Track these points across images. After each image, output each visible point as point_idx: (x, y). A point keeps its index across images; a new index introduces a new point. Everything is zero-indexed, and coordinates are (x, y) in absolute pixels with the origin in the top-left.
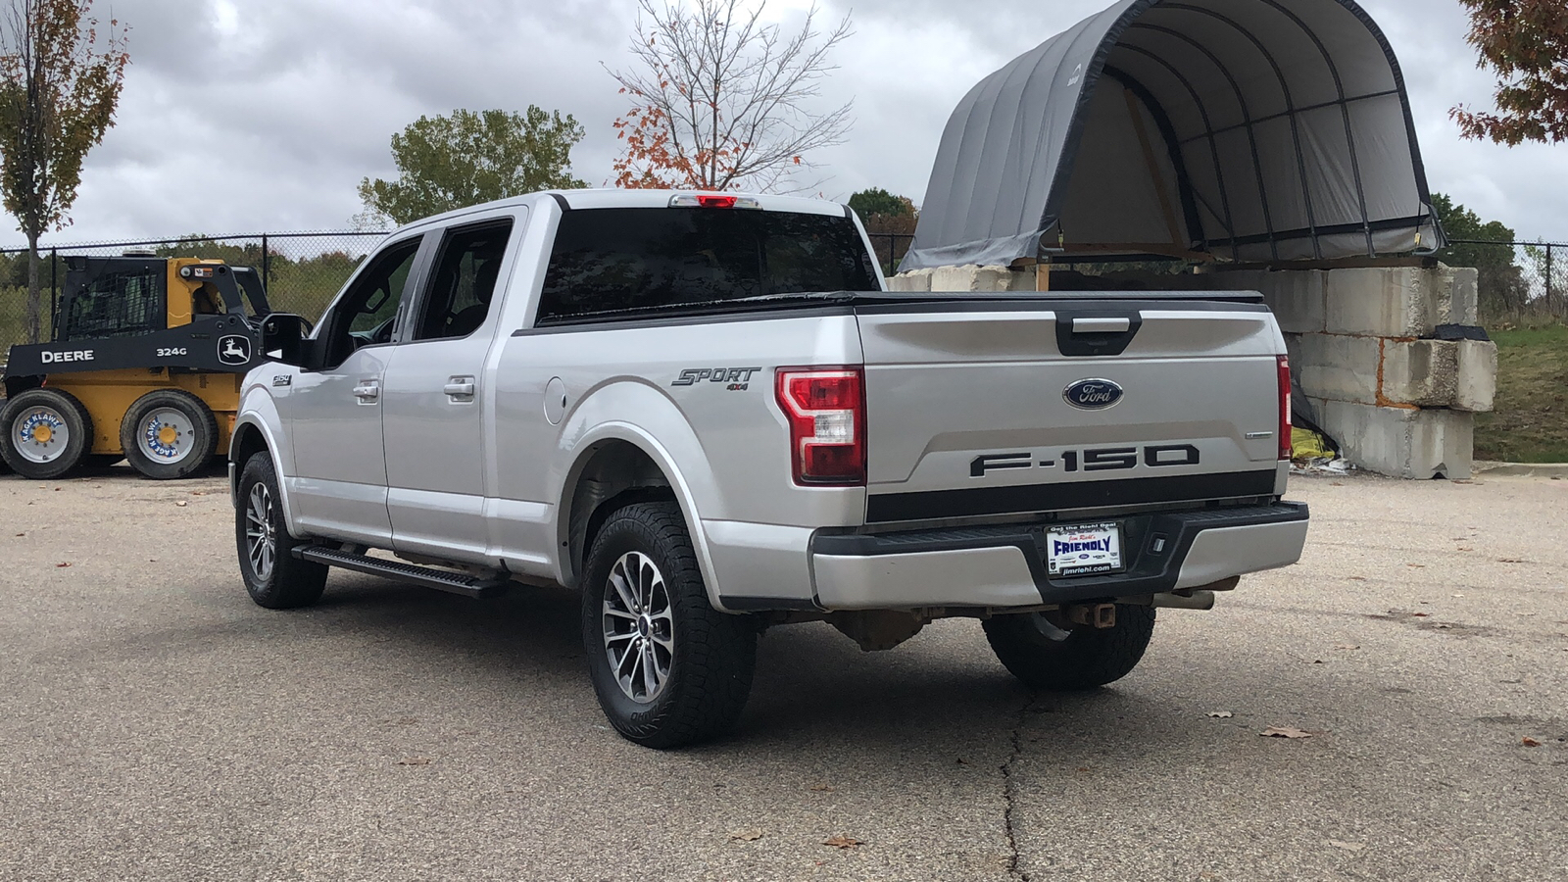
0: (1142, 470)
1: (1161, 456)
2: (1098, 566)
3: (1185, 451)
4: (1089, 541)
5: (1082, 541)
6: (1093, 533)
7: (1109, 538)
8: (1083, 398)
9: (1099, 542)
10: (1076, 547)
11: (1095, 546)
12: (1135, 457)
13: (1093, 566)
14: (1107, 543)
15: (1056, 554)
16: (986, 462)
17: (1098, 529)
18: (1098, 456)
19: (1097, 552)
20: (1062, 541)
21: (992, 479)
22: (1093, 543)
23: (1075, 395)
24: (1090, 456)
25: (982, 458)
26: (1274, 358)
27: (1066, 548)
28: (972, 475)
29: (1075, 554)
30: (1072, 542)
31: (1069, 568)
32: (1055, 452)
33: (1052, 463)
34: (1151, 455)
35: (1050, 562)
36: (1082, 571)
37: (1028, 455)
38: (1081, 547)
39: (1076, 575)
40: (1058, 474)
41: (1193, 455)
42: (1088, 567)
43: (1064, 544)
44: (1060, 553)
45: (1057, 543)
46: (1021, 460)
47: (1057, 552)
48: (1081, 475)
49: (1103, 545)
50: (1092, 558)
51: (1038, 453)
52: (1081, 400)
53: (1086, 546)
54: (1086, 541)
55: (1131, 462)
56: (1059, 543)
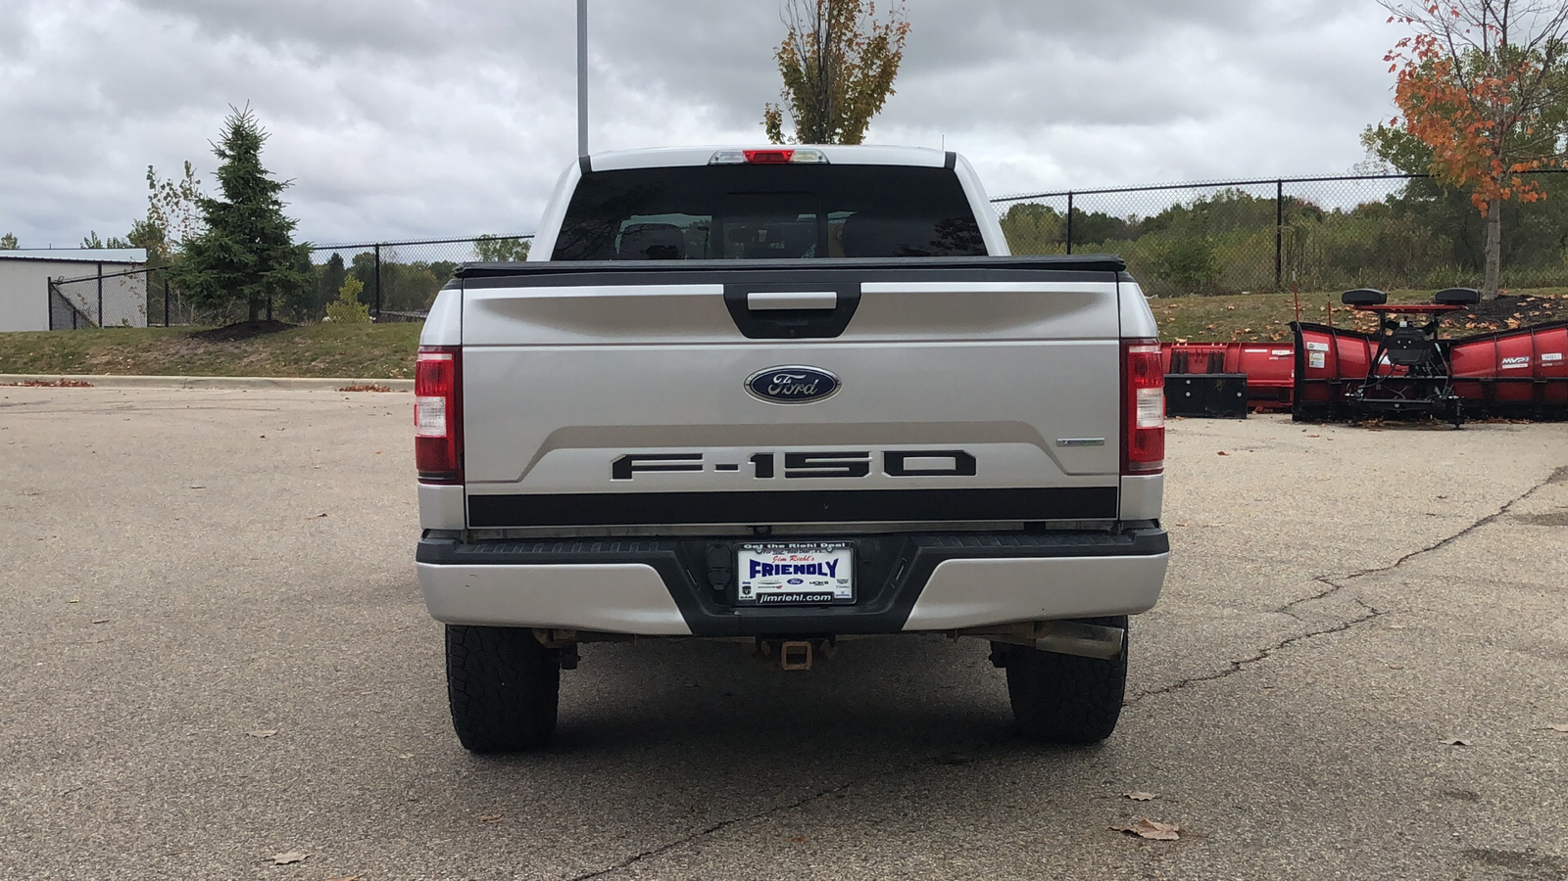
0: (877, 479)
1: (909, 463)
2: (813, 594)
3: (954, 459)
4: (805, 563)
5: (793, 563)
6: (812, 554)
7: (836, 561)
8: (774, 390)
9: (820, 565)
10: (785, 569)
11: (812, 569)
12: (867, 464)
13: (806, 594)
14: (832, 568)
15: (753, 576)
16: (635, 463)
17: (818, 548)
18: (807, 460)
19: (816, 577)
20: (762, 562)
21: (641, 482)
22: (809, 566)
23: (762, 385)
24: (793, 460)
25: (630, 458)
26: (1117, 342)
27: (768, 569)
28: (614, 478)
29: (783, 578)
30: (777, 563)
31: (769, 595)
32: (741, 454)
33: (735, 467)
34: (894, 463)
35: (741, 586)
36: (789, 598)
37: (699, 456)
38: (792, 570)
39: (777, 603)
40: (746, 480)
41: (966, 464)
42: (799, 594)
43: (765, 565)
44: (759, 576)
45: (754, 564)
46: (691, 463)
47: (753, 574)
48: (779, 481)
49: (825, 569)
50: (808, 584)
51: (712, 454)
52: (771, 392)
53: (799, 569)
54: (799, 563)
55: (861, 469)
56: (758, 564)
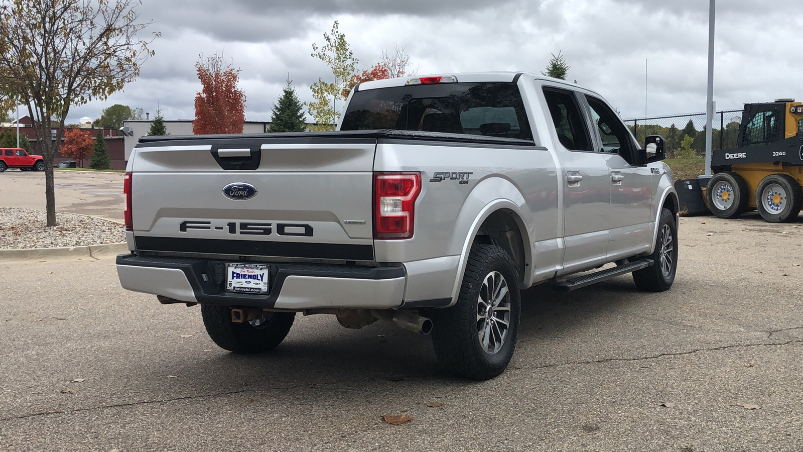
0: (275, 237)
1: (287, 229)
2: (254, 289)
3: (304, 228)
4: (252, 274)
5: (248, 274)
6: (254, 270)
7: (263, 274)
8: (232, 193)
9: (257, 275)
10: (244, 276)
11: (254, 277)
12: (270, 229)
13: (251, 288)
14: (262, 277)
15: (233, 279)
16: (188, 225)
17: (257, 268)
18: (248, 226)
19: (256, 281)
20: (236, 272)
21: (191, 233)
22: (254, 275)
23: (228, 191)
24: (243, 226)
25: (186, 222)
26: (372, 173)
27: (238, 276)
28: (181, 231)
29: (244, 280)
30: (242, 273)
31: (238, 288)
32: (224, 222)
33: (222, 228)
34: (281, 229)
35: (228, 283)
36: (245, 290)
37: (209, 223)
38: (247, 277)
39: (240, 291)
40: (225, 235)
41: (309, 231)
42: (248, 288)
43: (237, 274)
44: (235, 278)
45: (233, 273)
46: (206, 226)
47: (233, 277)
48: (238, 236)
49: (259, 278)
50: (253, 284)
51: (215, 222)
52: (231, 195)
53: (250, 277)
54: (250, 274)
55: (268, 232)
56: (235, 273)
